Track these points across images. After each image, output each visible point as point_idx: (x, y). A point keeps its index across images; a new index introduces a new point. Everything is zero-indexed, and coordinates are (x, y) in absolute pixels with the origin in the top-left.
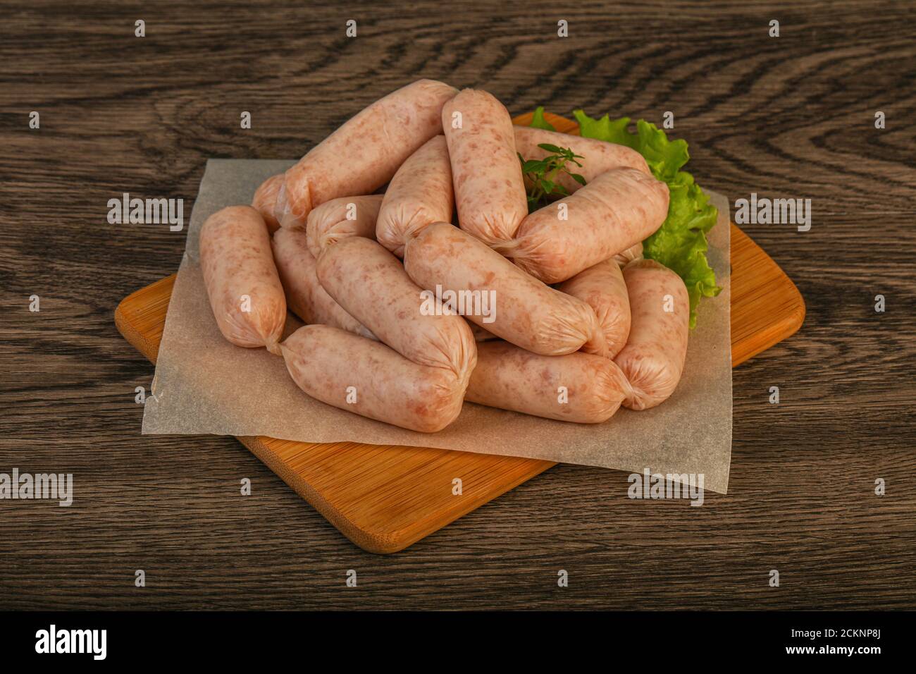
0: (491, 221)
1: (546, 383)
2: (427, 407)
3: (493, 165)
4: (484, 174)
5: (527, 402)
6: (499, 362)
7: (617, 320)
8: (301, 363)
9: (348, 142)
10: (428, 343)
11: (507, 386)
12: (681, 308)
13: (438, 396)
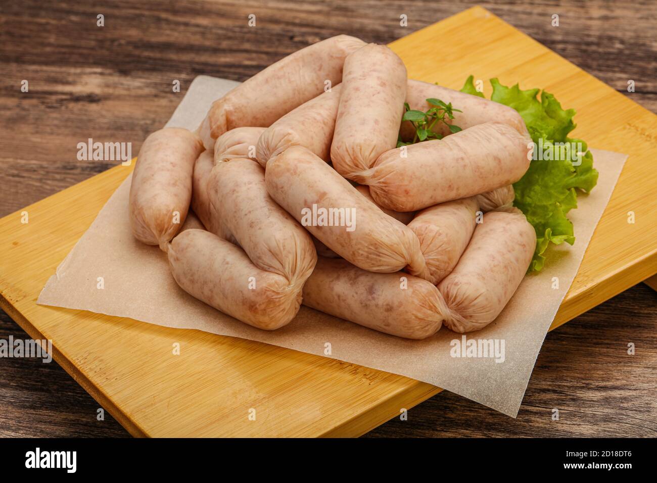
0: (351, 152)
1: (370, 297)
2: (257, 306)
3: (369, 105)
4: (358, 112)
5: (355, 313)
6: (335, 275)
7: (440, 249)
8: (175, 260)
9: (267, 81)
10: (266, 250)
11: (339, 296)
12: (517, 247)
13: (267, 297)
